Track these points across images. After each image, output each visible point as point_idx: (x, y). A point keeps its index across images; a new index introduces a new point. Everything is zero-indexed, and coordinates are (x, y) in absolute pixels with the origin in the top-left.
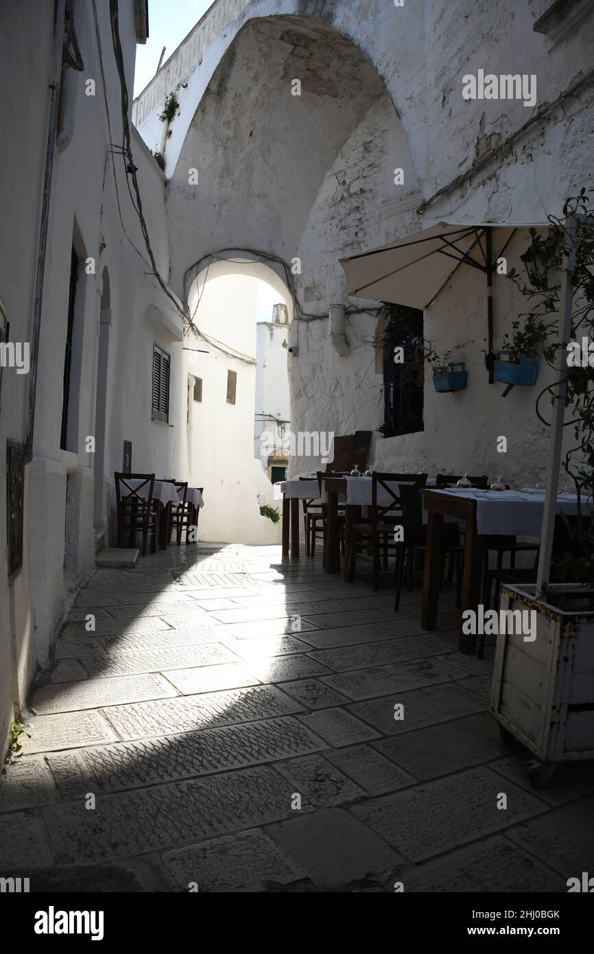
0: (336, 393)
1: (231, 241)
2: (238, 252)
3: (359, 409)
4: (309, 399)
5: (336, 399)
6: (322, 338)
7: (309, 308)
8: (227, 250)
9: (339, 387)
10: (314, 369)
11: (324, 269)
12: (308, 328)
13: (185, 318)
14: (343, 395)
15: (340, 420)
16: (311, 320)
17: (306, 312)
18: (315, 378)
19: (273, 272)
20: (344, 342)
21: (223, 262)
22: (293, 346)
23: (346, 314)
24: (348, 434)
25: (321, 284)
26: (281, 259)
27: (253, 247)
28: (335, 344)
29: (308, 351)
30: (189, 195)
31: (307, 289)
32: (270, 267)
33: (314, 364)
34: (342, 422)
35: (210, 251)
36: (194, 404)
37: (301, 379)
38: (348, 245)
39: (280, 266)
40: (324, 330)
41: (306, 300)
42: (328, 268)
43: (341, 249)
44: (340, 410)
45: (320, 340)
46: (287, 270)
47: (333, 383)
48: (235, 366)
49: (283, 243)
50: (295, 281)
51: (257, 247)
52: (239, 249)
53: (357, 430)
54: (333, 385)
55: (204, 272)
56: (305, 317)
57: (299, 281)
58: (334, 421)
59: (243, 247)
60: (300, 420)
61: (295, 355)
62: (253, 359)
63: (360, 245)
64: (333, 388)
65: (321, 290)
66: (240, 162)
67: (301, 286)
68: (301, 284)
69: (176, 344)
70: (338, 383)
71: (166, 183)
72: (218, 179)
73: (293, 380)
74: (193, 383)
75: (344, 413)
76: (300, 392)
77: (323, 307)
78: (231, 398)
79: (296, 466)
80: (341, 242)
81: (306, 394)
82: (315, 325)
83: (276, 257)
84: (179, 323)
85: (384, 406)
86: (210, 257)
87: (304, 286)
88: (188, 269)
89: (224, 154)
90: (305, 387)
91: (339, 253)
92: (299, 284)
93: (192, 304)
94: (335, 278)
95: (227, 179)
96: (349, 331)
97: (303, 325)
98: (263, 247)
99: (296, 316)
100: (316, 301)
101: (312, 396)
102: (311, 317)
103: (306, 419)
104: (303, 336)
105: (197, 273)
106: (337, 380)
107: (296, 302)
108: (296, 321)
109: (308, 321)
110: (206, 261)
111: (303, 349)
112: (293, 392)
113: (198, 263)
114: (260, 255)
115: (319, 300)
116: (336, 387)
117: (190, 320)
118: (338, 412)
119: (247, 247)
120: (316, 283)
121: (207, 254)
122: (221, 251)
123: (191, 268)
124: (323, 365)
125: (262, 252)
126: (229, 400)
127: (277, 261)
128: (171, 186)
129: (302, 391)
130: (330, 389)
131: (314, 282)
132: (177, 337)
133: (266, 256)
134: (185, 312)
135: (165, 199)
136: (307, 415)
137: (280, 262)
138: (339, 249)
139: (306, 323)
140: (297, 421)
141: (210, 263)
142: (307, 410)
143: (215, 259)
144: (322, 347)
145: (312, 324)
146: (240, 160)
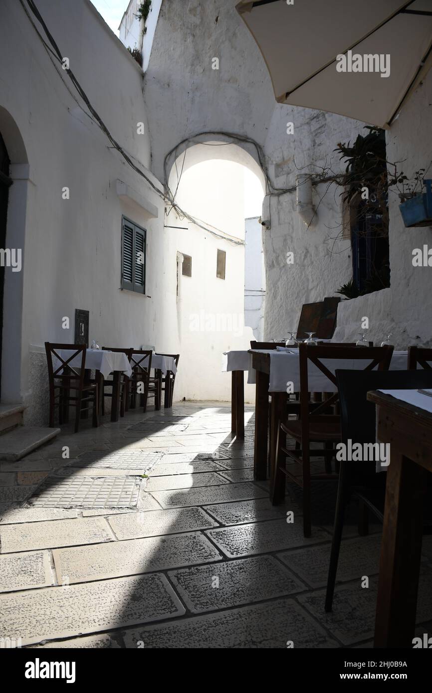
0: (306, 261)
1: (205, 126)
2: (212, 135)
3: (328, 276)
4: (281, 269)
5: (306, 267)
6: (292, 210)
7: (279, 183)
8: (201, 134)
9: (308, 255)
10: (285, 240)
11: (292, 145)
12: (279, 202)
13: (166, 200)
14: (312, 263)
15: (310, 287)
16: (282, 194)
17: (276, 187)
18: (286, 248)
19: (246, 152)
20: (312, 212)
21: (200, 145)
22: (266, 219)
23: (313, 185)
24: (318, 301)
25: (289, 160)
26: (252, 140)
27: (225, 130)
28: (303, 213)
29: (280, 224)
30: (164, 85)
31: (278, 166)
32: (243, 148)
33: (285, 235)
34: (312, 289)
35: (187, 136)
36: (184, 279)
37: (274, 250)
38: (314, 118)
39: (252, 146)
40: (293, 202)
41: (277, 176)
42: (295, 143)
43: (307, 123)
44: (310, 278)
45: (290, 212)
46: (259, 150)
47: (303, 252)
48: (224, 246)
49: (254, 125)
50: (267, 160)
51: (230, 130)
52: (214, 133)
53: (326, 296)
54: (303, 254)
55: (181, 157)
56: (276, 192)
57: (270, 160)
58: (304, 289)
59: (216, 130)
60: (273, 289)
61: (267, 228)
62: (242, 241)
63: (325, 117)
64: (303, 257)
65: (290, 165)
66: (209, 49)
67: (272, 164)
68: (273, 162)
69: (152, 220)
70: (307, 252)
71: (143, 75)
72: (190, 67)
73: (266, 252)
74: (182, 260)
75: (313, 281)
76: (273, 262)
77: (292, 181)
78: (221, 273)
79: (270, 333)
80: (307, 116)
81: (278, 264)
82: (286, 198)
83: (248, 138)
84: (158, 202)
85: (352, 272)
86: (187, 142)
87: (274, 162)
88: (167, 153)
89: (193, 41)
90: (277, 257)
91: (306, 127)
92: (270, 162)
93: (172, 185)
94: (303, 151)
95: (198, 67)
96: (316, 200)
97: (274, 200)
98: (236, 130)
99: (268, 191)
100: (285, 176)
101: (284, 266)
102: (281, 191)
103: (278, 288)
104: (274, 209)
105: (176, 157)
106: (307, 250)
107: (268, 178)
108: (268, 197)
109: (279, 195)
110: (184, 145)
111: (275, 223)
112: (267, 263)
113: (177, 147)
114: (232, 137)
115: (289, 174)
116: (306, 256)
117: (172, 202)
118: (308, 280)
119: (220, 131)
120: (286, 159)
121: (185, 138)
122: (197, 135)
123: (170, 153)
124: (294, 235)
125: (233, 134)
126: (219, 275)
127: (249, 142)
128: (147, 77)
129: (275, 262)
130: (300, 258)
131: (283, 158)
132: (152, 213)
133: (239, 137)
134: (166, 194)
135: (143, 90)
136: (279, 283)
137: (252, 143)
138: (305, 124)
139: (277, 197)
140: (270, 290)
141: (188, 147)
142: (279, 279)
143: (191, 143)
144: (292, 219)
145: (281, 198)
146: (208, 47)
